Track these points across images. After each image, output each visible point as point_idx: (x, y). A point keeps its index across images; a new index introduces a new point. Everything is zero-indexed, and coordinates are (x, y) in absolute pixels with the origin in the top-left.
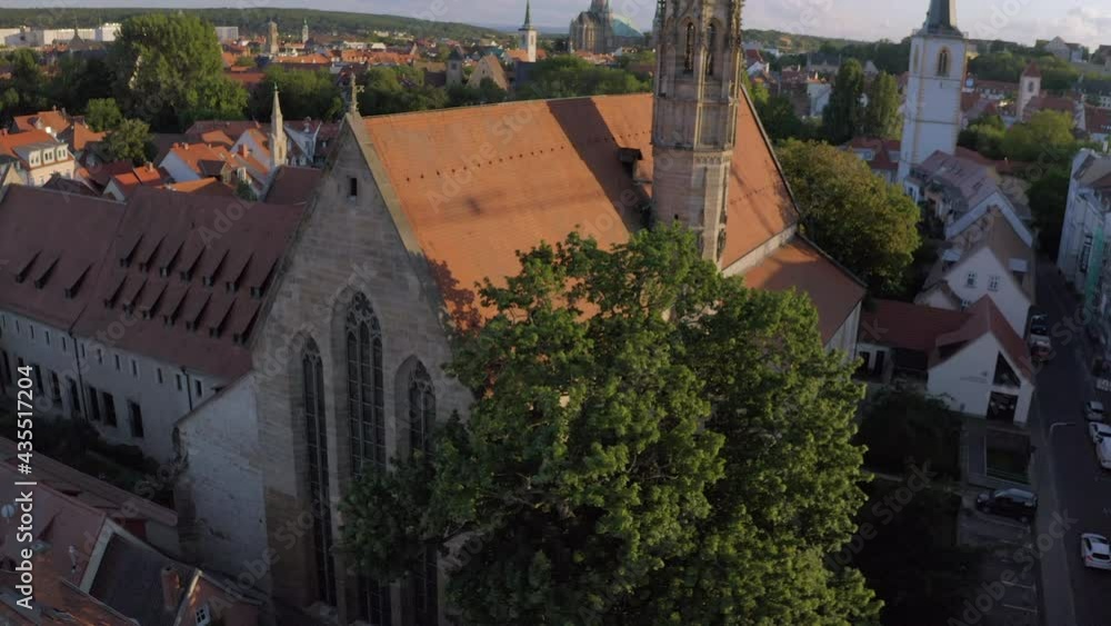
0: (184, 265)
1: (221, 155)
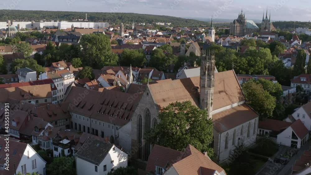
0: (115, 105)
1: (113, 77)
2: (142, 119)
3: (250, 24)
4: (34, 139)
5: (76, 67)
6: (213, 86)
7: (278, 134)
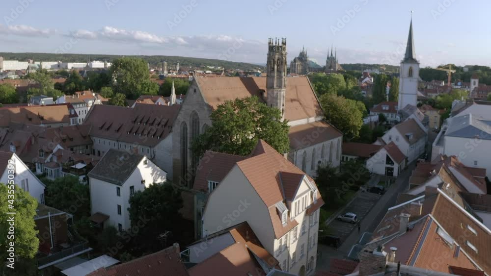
0: (151, 122)
2: (187, 129)
3: (313, 62)
4: (39, 168)
5: (105, 97)
6: (285, 86)
7: (367, 159)
